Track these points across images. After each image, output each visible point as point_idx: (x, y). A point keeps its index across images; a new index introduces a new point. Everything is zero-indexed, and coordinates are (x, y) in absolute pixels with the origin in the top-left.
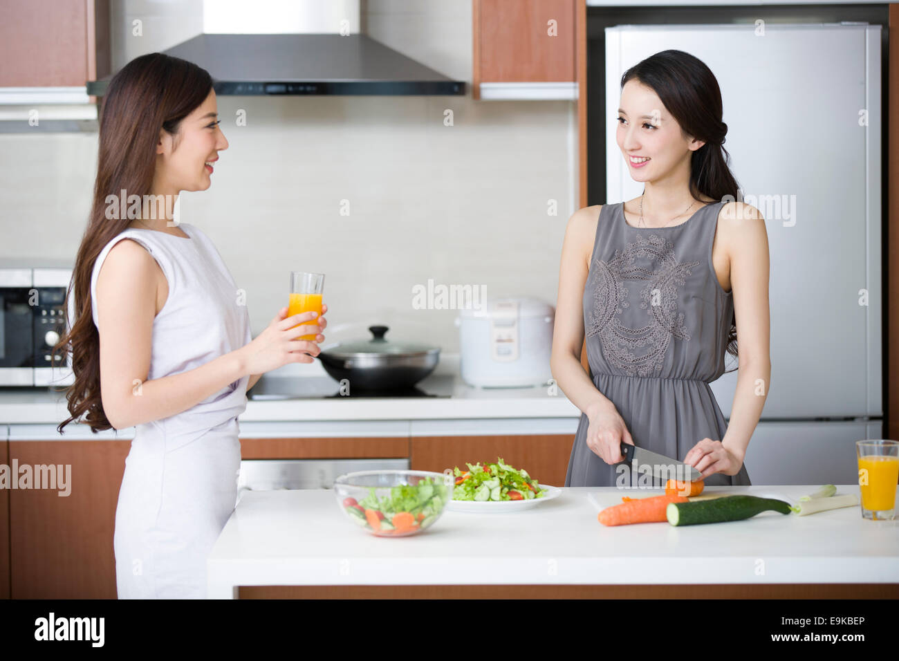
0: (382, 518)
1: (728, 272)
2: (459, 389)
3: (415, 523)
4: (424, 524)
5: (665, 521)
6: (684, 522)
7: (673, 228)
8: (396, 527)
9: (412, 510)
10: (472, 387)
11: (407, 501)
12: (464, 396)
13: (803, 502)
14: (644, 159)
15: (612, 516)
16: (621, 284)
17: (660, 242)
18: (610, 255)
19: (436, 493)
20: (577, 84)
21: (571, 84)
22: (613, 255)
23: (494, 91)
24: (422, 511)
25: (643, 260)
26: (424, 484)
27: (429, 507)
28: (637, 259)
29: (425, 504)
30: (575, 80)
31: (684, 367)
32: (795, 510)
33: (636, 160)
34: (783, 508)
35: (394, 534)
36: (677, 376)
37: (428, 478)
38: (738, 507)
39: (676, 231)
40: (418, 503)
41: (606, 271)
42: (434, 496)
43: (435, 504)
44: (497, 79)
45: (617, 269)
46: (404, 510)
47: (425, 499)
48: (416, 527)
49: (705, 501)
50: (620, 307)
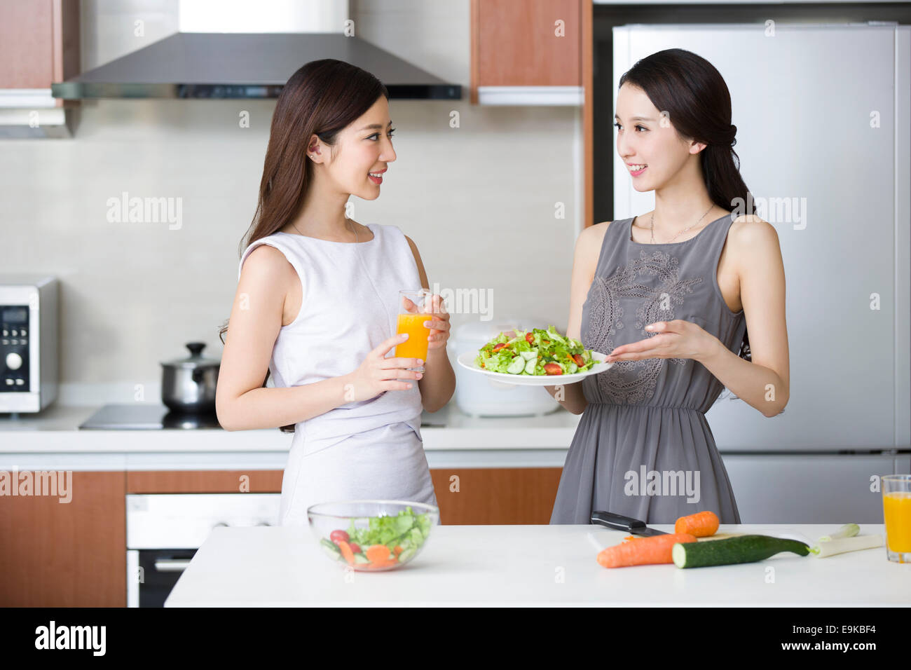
0: (357, 550)
1: (737, 292)
2: (454, 418)
3: (392, 557)
4: (403, 558)
5: (671, 562)
6: (692, 563)
7: (680, 244)
8: (370, 561)
9: (387, 544)
10: (469, 415)
11: (383, 533)
12: (459, 426)
13: (823, 544)
14: (642, 167)
15: (612, 557)
16: (617, 303)
17: (665, 259)
18: (610, 271)
19: (416, 525)
20: (583, 89)
21: (576, 89)
22: (614, 272)
23: (494, 95)
24: (399, 543)
25: (644, 277)
26: (405, 515)
27: (407, 540)
28: (638, 276)
29: (403, 536)
30: (580, 84)
31: (675, 393)
32: (814, 552)
33: (634, 168)
34: (801, 549)
35: (370, 568)
36: (666, 404)
37: (408, 509)
38: (751, 548)
39: (683, 247)
40: (394, 536)
41: (604, 288)
42: (413, 528)
43: (414, 536)
44: (496, 83)
45: (615, 287)
46: (380, 542)
47: (404, 531)
48: (393, 561)
49: (714, 541)
50: (615, 327)
